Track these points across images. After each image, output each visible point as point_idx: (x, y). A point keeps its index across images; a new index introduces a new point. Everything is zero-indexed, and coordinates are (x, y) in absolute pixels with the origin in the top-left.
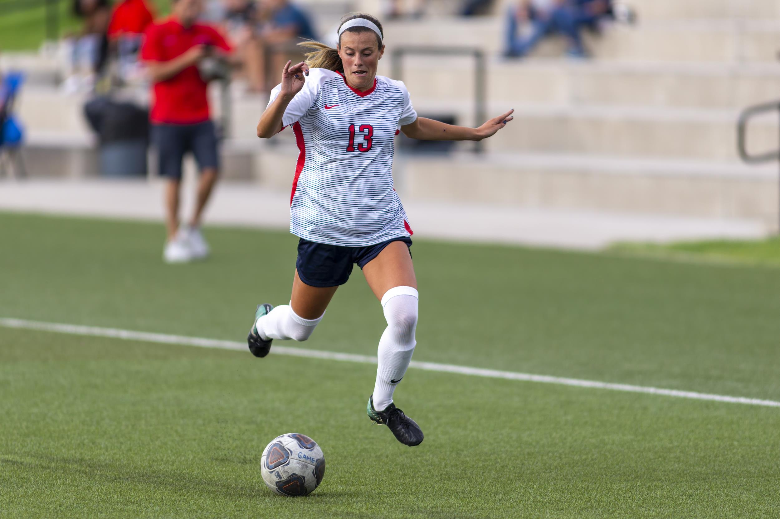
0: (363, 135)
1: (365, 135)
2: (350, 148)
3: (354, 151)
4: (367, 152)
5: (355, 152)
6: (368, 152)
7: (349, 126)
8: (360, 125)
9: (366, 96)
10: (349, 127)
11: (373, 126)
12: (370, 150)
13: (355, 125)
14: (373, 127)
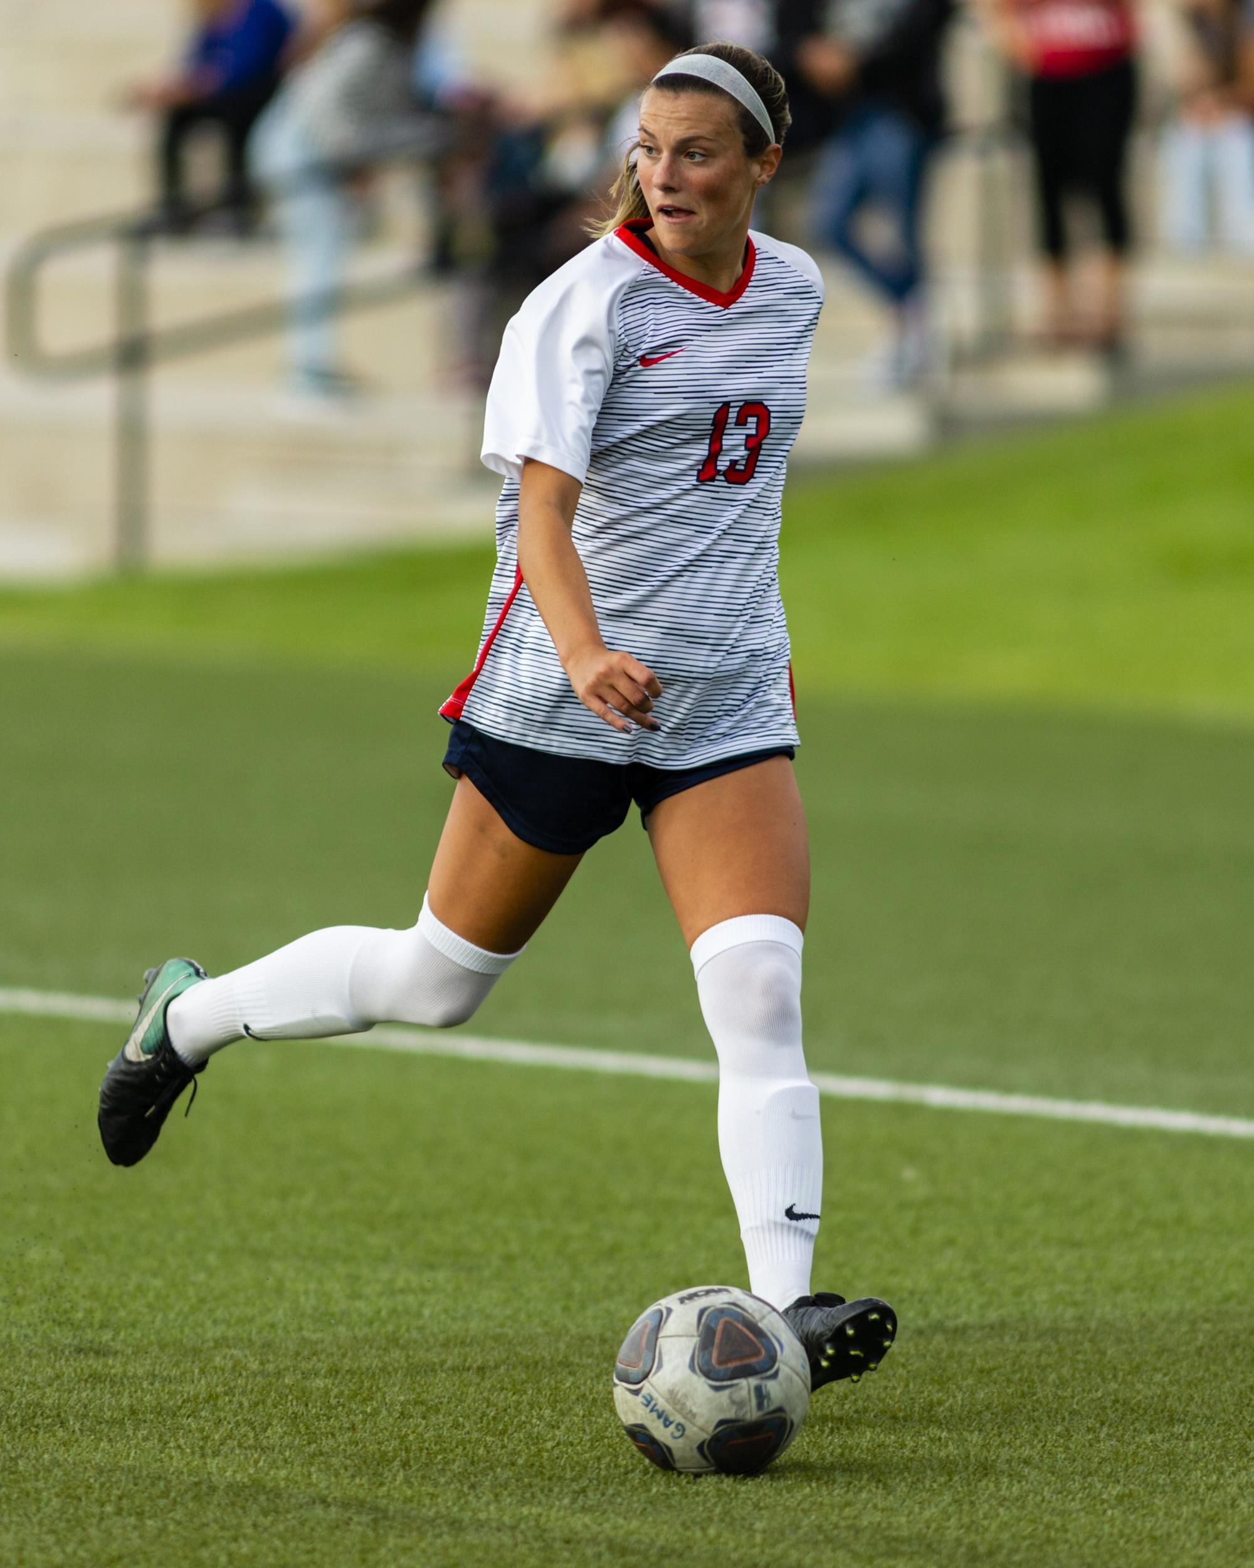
0: (744, 437)
1: (748, 436)
2: (707, 472)
3: (713, 481)
4: (744, 484)
5: (716, 483)
6: (748, 485)
7: (715, 411)
8: (741, 404)
9: (734, 302)
10: (715, 414)
11: (771, 409)
12: (752, 480)
13: (732, 404)
14: (770, 412)
